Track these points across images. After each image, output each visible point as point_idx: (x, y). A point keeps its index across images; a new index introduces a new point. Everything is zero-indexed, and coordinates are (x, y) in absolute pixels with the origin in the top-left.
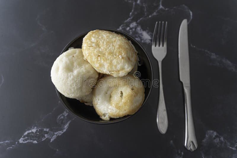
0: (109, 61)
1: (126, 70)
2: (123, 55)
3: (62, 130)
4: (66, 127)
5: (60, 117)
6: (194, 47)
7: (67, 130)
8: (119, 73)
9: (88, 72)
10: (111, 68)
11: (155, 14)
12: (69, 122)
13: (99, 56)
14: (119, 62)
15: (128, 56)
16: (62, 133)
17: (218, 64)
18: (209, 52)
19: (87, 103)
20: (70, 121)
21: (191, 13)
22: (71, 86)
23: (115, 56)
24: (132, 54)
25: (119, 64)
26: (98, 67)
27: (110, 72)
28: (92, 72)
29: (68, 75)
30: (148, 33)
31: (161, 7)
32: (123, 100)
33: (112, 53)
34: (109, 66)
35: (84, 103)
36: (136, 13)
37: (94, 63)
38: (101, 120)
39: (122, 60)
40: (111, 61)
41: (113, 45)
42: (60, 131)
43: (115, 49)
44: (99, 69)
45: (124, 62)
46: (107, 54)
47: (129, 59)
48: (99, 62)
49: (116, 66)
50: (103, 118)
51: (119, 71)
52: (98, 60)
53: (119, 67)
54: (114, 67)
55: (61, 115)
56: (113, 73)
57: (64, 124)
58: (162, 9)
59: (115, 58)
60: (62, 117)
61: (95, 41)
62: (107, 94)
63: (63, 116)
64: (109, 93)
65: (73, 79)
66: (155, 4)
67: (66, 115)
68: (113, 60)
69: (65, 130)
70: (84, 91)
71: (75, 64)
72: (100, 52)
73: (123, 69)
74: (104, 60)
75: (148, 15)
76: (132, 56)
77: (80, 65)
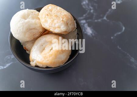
0: (52, 19)
1: (61, 29)
2: (64, 19)
3: (3, 66)
4: (8, 65)
5: (8, 57)
6: (120, 48)
7: (7, 68)
8: (55, 30)
9: (36, 24)
10: (51, 24)
11: (100, 20)
12: (11, 63)
13: (48, 15)
14: (59, 22)
15: (68, 22)
16: (3, 68)
17: (135, 67)
18: (130, 56)
19: (28, 50)
20: (13, 62)
21: (124, 28)
22: (19, 27)
23: (58, 18)
24: (71, 23)
25: (58, 23)
26: (43, 22)
27: (50, 27)
28: (38, 25)
29: (21, 19)
30: (91, 29)
31: (105, 18)
32: (51, 53)
33: (57, 16)
34: (50, 23)
35: (26, 50)
36: (88, 16)
37: (42, 19)
38: (30, 64)
39: (62, 22)
40: (54, 20)
41: (60, 13)
42: (2, 66)
43: (61, 15)
44: (44, 23)
45: (62, 23)
46: (53, 16)
47: (67, 24)
48: (45, 19)
49: (55, 24)
50: (31, 63)
51: (55, 28)
52: (45, 17)
53: (57, 25)
54: (53, 24)
55: (10, 56)
56: (51, 28)
57: (8, 63)
58: (105, 20)
59: (57, 19)
60: (9, 58)
61: (51, 8)
62: (42, 47)
63: (11, 57)
64: (44, 46)
65: (23, 23)
66: (101, 16)
67: (12, 58)
68: (55, 19)
69: (5, 67)
70: (27, 35)
71: (30, 16)
72: (49, 13)
73: (59, 27)
74: (49, 18)
75: (95, 20)
76: (71, 25)
77: (33, 18)
